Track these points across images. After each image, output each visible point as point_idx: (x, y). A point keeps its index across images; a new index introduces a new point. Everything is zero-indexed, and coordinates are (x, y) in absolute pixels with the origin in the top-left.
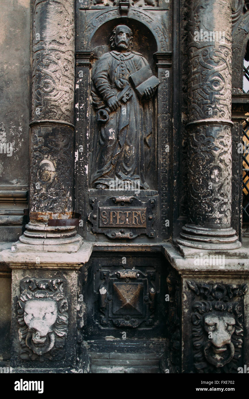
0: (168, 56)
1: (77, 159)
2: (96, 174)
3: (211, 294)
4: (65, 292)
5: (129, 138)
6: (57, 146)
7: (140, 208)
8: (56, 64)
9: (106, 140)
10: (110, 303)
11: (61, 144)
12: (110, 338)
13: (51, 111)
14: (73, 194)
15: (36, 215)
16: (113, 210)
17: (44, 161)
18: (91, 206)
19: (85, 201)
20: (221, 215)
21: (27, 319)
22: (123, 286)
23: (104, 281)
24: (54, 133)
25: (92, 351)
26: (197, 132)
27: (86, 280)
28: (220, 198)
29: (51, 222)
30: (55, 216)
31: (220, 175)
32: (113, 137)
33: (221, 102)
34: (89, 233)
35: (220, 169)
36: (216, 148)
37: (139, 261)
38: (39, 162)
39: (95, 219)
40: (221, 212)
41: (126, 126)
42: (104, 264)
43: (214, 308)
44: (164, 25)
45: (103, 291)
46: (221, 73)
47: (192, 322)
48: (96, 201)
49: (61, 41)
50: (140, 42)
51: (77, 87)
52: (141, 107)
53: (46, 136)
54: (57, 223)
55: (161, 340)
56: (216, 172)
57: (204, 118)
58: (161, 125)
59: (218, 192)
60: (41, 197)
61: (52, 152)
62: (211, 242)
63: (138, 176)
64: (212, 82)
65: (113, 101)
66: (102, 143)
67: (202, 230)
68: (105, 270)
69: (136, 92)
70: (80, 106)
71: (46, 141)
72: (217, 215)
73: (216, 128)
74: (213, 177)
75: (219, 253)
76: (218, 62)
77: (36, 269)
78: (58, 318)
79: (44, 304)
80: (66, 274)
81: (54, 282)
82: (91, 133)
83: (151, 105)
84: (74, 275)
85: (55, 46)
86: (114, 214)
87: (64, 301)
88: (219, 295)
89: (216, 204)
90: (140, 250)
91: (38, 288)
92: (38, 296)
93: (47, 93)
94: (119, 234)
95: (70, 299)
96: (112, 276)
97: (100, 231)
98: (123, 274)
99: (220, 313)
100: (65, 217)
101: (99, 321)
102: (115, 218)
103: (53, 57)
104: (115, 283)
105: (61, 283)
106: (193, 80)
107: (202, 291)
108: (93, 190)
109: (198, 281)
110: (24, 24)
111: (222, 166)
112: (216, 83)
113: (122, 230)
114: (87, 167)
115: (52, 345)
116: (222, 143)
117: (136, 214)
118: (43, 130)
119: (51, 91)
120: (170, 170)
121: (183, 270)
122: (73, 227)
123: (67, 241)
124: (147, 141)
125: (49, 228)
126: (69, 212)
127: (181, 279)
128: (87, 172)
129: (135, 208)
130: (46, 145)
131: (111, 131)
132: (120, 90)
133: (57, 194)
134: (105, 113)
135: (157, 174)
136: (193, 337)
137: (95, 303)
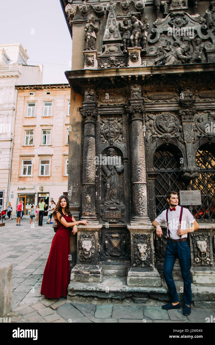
0: (127, 159)
1: (97, 195)
2: (103, 200)
3: (139, 237)
4: (94, 239)
5: (114, 187)
6: (91, 191)
7: (119, 211)
8: (91, 166)
9: (106, 188)
10: (109, 247)
11: (92, 190)
12: (109, 261)
13: (89, 181)
14: (96, 207)
15: (85, 214)
16: (110, 212)
17: (87, 196)
18: (102, 211)
19: (100, 209)
20: (142, 212)
21: (83, 246)
22: (114, 240)
23: (107, 239)
24: (90, 187)
25: (103, 265)
26: (135, 186)
27: (100, 236)
28: (142, 207)
29: (90, 216)
30: (91, 214)
31: (142, 199)
32: (109, 187)
33: (141, 177)
34: (101, 221)
35: (141, 198)
36: (140, 191)
37: (119, 231)
38: (85, 197)
39: (103, 215)
40: (142, 211)
41: (113, 183)
42: (106, 232)
43: (140, 242)
44: (125, 148)
45: (106, 242)
46: (141, 168)
47: (134, 247)
48: (103, 209)
49: (92, 159)
50: (118, 153)
51: (96, 170)
52: (119, 176)
53: (87, 189)
54: (92, 216)
55: (128, 261)
56: (140, 199)
57: (136, 182)
58: (125, 182)
59: (141, 205)
60: (86, 208)
61: (90, 193)
62: (139, 221)
63: (118, 200)
64: (138, 171)
65: (109, 174)
66: (105, 189)
67: (137, 217)
68: (107, 235)
69: (116, 170)
70: (97, 176)
71: (88, 190)
72: (141, 212)
73: (140, 185)
74: (139, 200)
75: (141, 224)
76: (140, 165)
77: (85, 231)
78: (92, 247)
79: (88, 241)
80: (94, 232)
81: (91, 235)
82: (101, 185)
83: (122, 174)
84: (97, 233)
85: (90, 161)
86: (110, 214)
87: (94, 241)
88: (142, 237)
89: (141, 209)
90: (119, 226)
91: (86, 237)
92: (86, 239)
93: (88, 175)
94: (111, 221)
95: (96, 241)
96: (110, 237)
97: (105, 220)
98: (113, 235)
99: (142, 243)
100: (93, 214)
101: (105, 254)
102: (110, 215)
103: (90, 164)
104: (110, 239)
105: (93, 235)
106: (133, 169)
107: (137, 236)
108: (102, 205)
109: (135, 233)
110: (79, 150)
111: (142, 197)
112: (139, 171)
113: (113, 219)
114: (100, 197)
115: (90, 255)
116: (142, 189)
117: (117, 213)
118: (87, 187)
119: (89, 174)
120: (129, 198)
121: (130, 229)
122: (96, 218)
123: (95, 222)
124: (121, 187)
125: (89, 217)
126: (95, 212)
127: (130, 233)
128: (100, 199)
129: (118, 211)
130: (88, 191)
131: (108, 185)
132: (111, 170)
133: (91, 207)
134: (106, 179)
135: (124, 199)
136: (135, 251)
137: (103, 247)
